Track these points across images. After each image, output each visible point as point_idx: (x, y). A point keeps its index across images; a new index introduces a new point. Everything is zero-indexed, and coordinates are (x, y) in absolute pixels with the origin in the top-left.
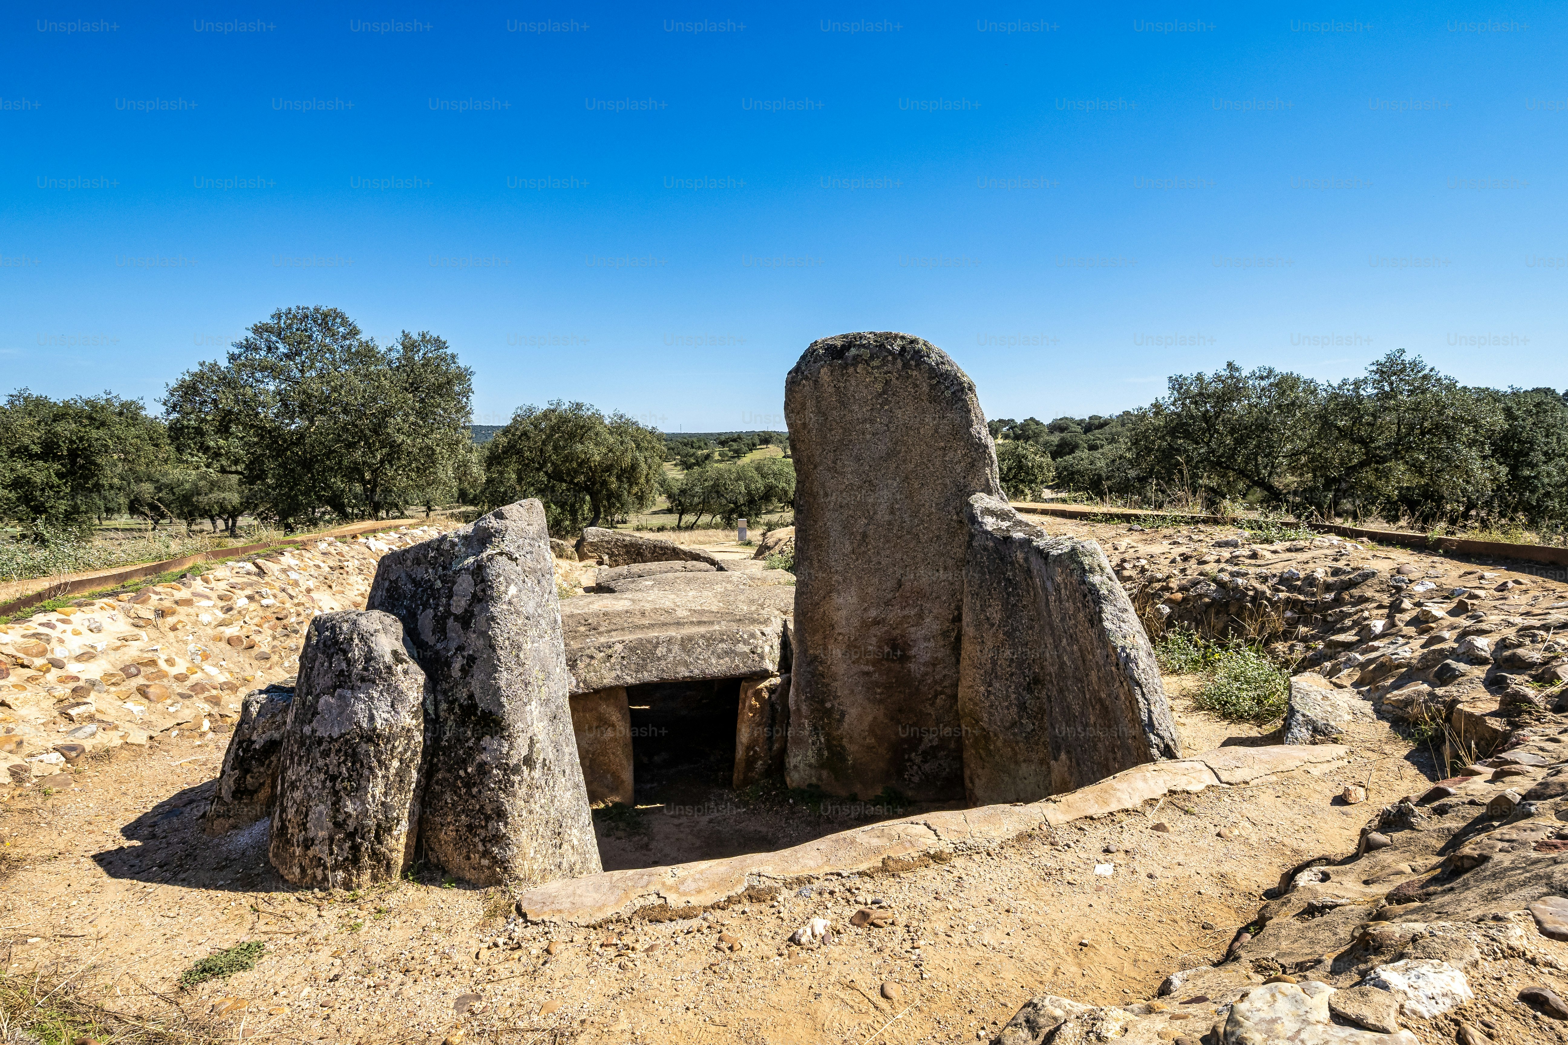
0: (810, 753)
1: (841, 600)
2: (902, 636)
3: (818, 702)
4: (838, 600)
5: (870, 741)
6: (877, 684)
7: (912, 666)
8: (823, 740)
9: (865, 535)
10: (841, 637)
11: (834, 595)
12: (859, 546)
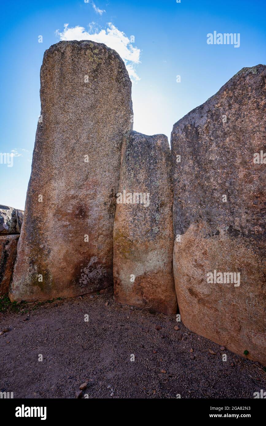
0: (27, 277)
1: (56, 185)
2: (86, 205)
3: (35, 245)
4: (54, 184)
5: (64, 264)
6: (70, 232)
7: (89, 221)
8: (36, 268)
9: (73, 149)
10: (53, 206)
11: (53, 182)
12: (70, 154)
